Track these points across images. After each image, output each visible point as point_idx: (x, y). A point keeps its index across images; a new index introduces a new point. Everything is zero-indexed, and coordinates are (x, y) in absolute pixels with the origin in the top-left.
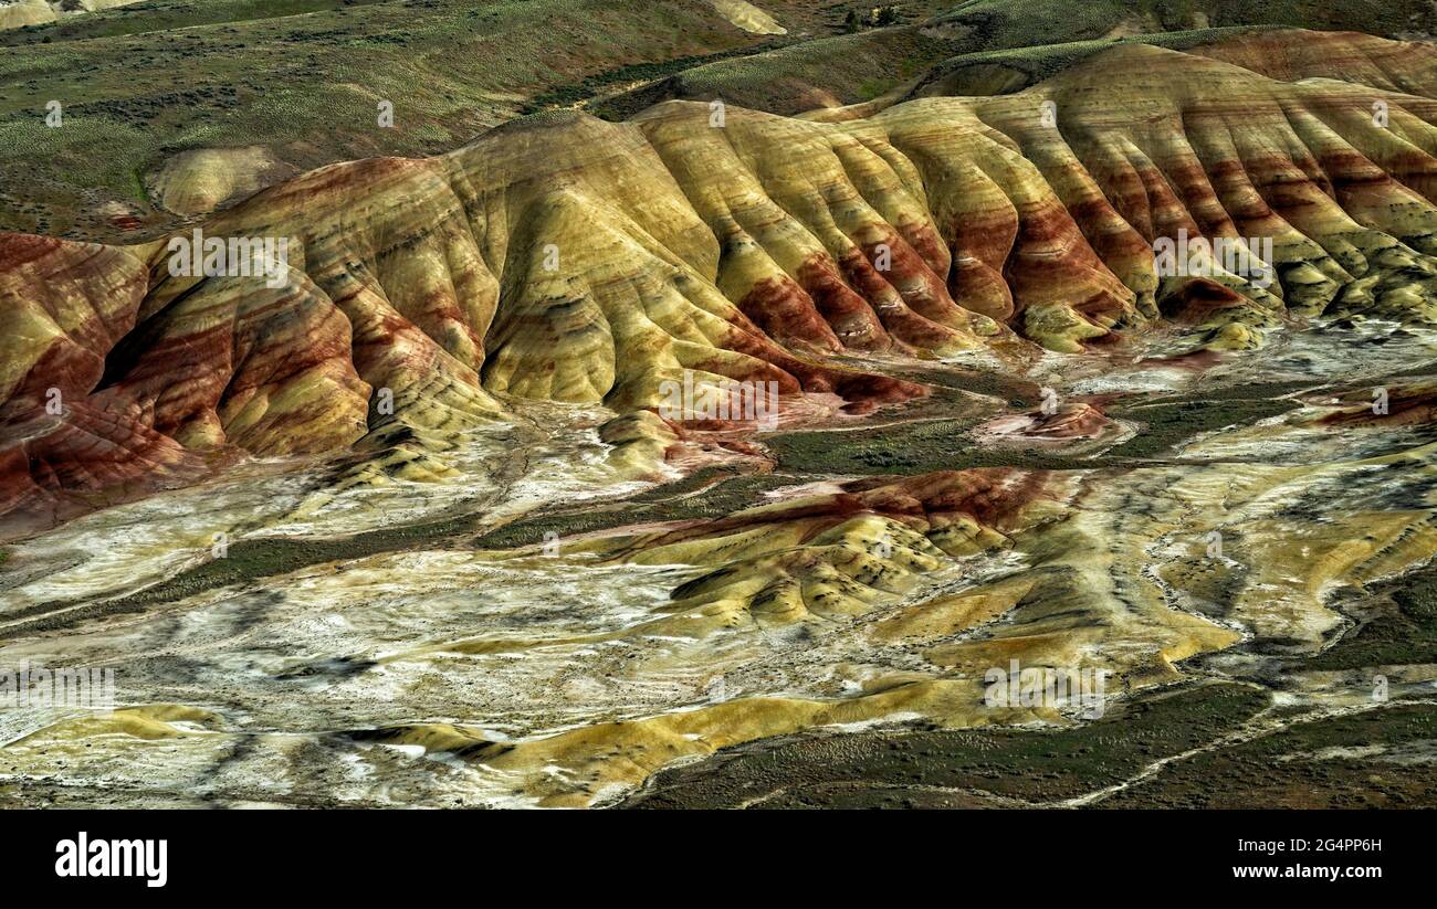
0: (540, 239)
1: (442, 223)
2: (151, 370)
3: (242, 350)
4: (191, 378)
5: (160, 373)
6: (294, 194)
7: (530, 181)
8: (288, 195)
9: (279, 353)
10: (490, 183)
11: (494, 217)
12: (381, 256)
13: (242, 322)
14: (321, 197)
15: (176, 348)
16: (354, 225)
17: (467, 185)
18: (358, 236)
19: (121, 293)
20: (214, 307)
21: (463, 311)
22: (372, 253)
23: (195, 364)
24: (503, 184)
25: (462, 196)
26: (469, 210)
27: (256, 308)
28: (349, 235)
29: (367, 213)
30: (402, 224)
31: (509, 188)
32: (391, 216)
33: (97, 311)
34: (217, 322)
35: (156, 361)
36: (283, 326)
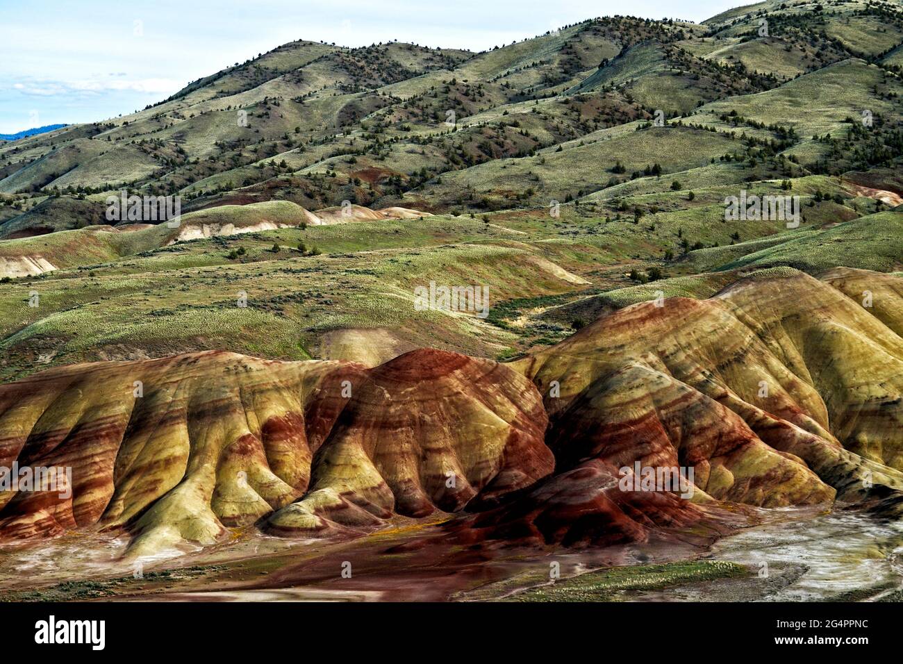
0: (836, 356)
1: (752, 345)
2: (616, 447)
3: (675, 433)
4: (653, 453)
5: (626, 449)
6: (628, 322)
7: (797, 316)
8: (623, 324)
9: (710, 434)
10: (766, 317)
11: (783, 341)
12: (721, 368)
13: (663, 412)
14: (649, 325)
15: (624, 431)
16: (689, 346)
17: (749, 318)
18: (696, 352)
19: (527, 395)
20: (634, 401)
21: (805, 408)
22: (712, 366)
23: (649, 443)
24: (778, 318)
25: (752, 327)
26: (761, 336)
27: (668, 401)
28: (690, 352)
29: (694, 337)
30: (725, 345)
31: (783, 320)
32: (714, 338)
33: (519, 408)
34: (645, 412)
35: (612, 440)
36: (699, 415)
